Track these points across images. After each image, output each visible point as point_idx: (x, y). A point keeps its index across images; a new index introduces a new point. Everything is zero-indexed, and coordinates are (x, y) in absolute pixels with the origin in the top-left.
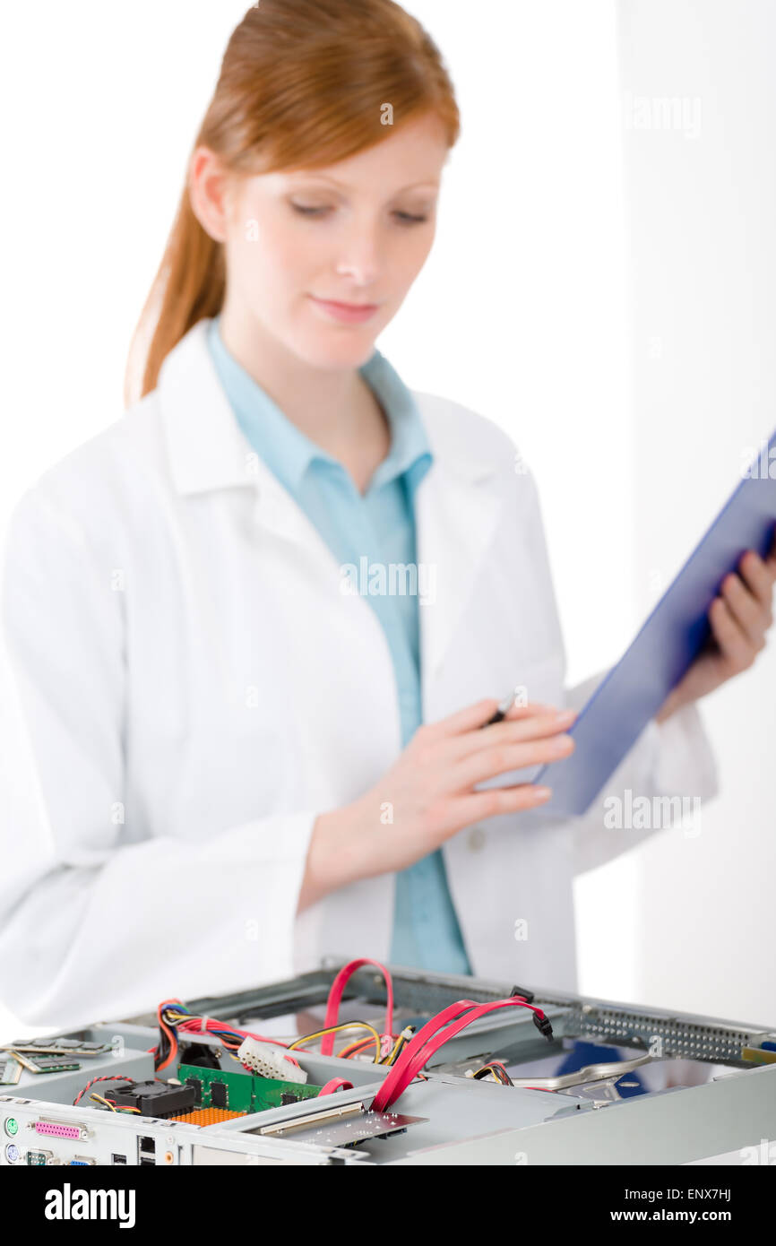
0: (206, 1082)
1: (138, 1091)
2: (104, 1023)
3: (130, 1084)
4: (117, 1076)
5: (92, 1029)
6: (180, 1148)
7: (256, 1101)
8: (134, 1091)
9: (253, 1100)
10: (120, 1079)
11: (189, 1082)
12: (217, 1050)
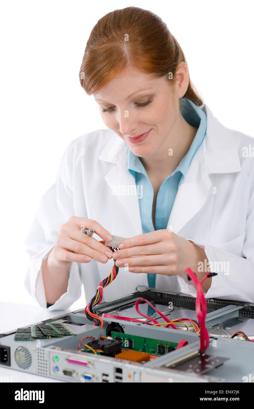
0: (124, 339)
1: (100, 344)
4: (89, 336)
6: (134, 373)
7: (146, 347)
9: (144, 346)
11: (116, 339)
12: (123, 325)
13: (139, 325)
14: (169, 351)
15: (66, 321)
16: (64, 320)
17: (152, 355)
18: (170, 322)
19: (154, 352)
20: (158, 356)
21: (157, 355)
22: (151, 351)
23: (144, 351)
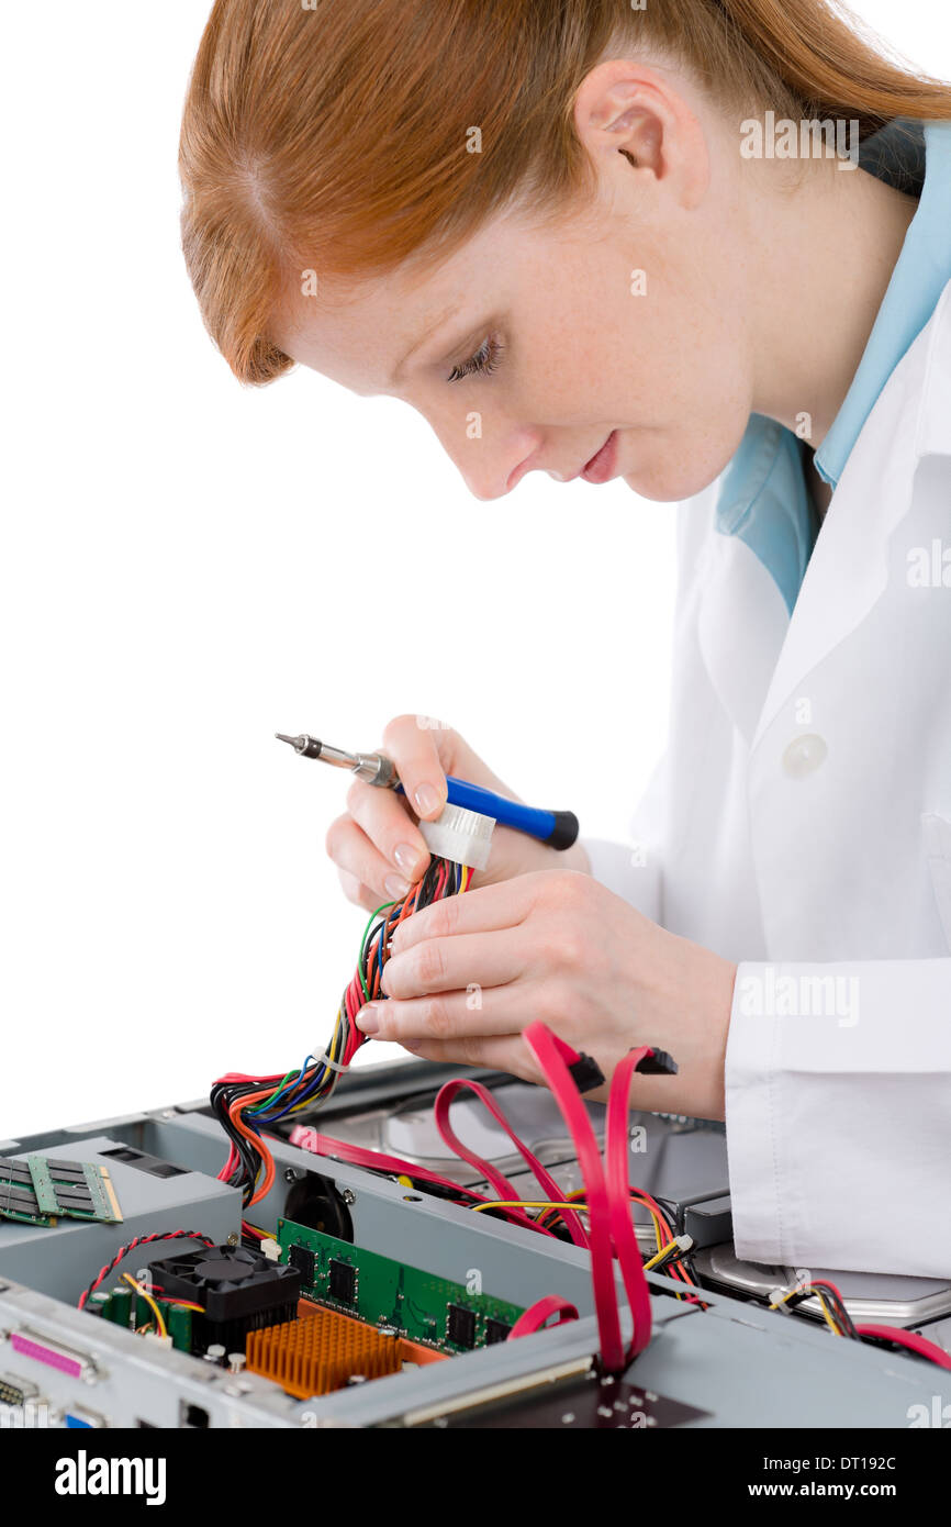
0: (323, 1258)
1: (204, 1271)
2: (179, 1111)
3: (196, 1248)
4: (174, 1232)
5: (158, 1118)
7: (404, 1305)
8: (198, 1269)
9: (398, 1300)
10: (181, 1236)
11: (294, 1255)
12: (348, 1191)
13: (416, 1199)
14: (490, 1340)
15: (120, 1145)
16: (116, 1141)
17: (426, 1345)
18: (561, 1201)
19: (431, 1333)
20: (449, 1354)
21: (443, 1345)
22: (424, 1325)
23: (395, 1320)
